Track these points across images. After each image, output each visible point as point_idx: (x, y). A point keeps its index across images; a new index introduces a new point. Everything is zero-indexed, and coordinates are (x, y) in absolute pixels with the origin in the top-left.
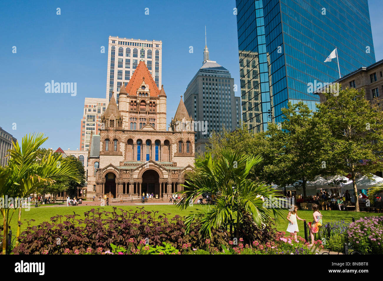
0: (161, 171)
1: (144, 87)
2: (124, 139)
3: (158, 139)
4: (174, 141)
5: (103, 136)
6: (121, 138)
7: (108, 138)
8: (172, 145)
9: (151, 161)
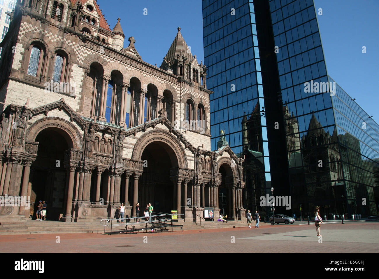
1: (90, 7)
2: (83, 59)
3: (153, 83)
4: (181, 97)
5: (27, 31)
6: (77, 55)
7: (42, 42)
8: (177, 104)
9: (164, 121)
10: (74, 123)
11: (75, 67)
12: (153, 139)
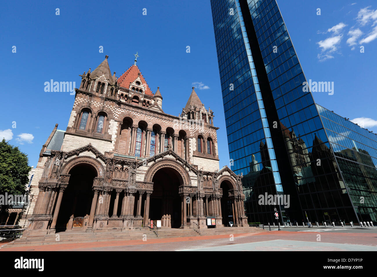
0: (187, 172)
1: (138, 83)
2: (118, 116)
3: (170, 127)
4: (193, 134)
5: (79, 102)
6: (114, 113)
7: (89, 108)
8: (190, 139)
9: (170, 152)
10: (99, 159)
11: (112, 122)
12: (162, 166)
